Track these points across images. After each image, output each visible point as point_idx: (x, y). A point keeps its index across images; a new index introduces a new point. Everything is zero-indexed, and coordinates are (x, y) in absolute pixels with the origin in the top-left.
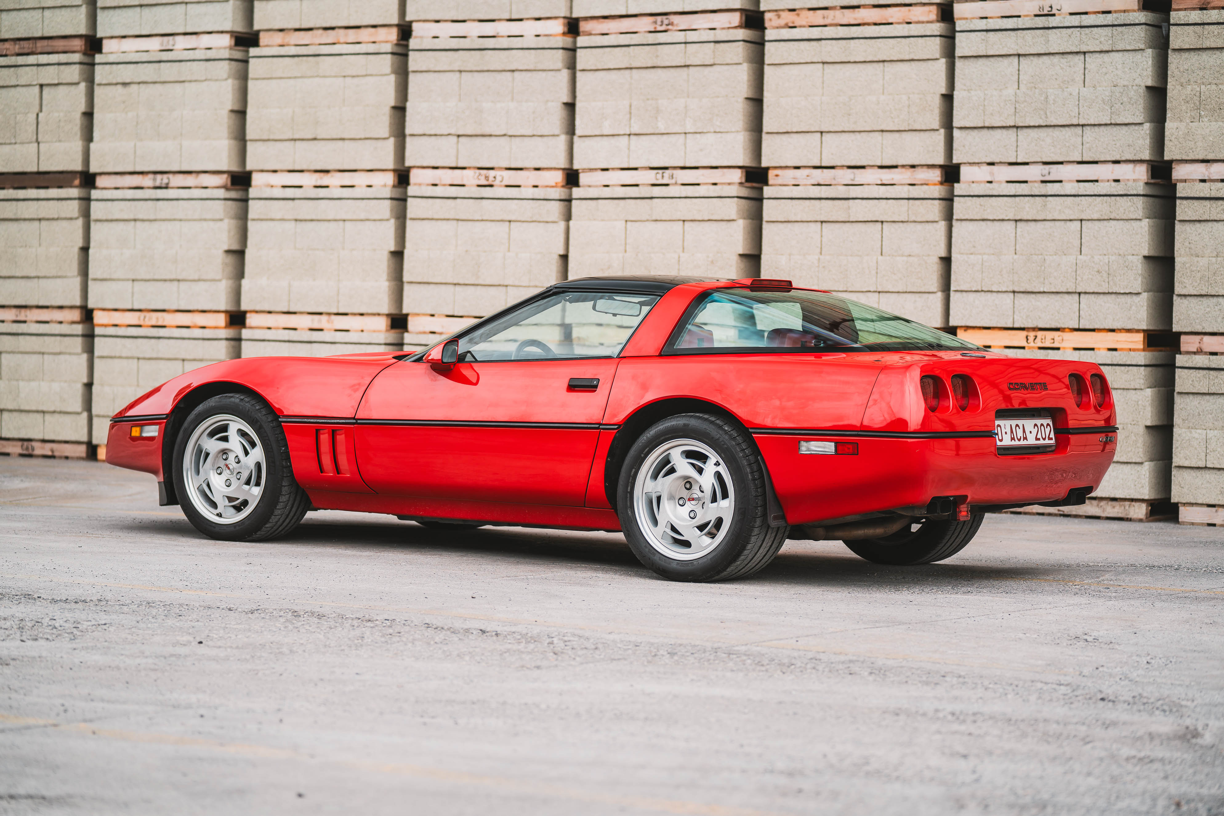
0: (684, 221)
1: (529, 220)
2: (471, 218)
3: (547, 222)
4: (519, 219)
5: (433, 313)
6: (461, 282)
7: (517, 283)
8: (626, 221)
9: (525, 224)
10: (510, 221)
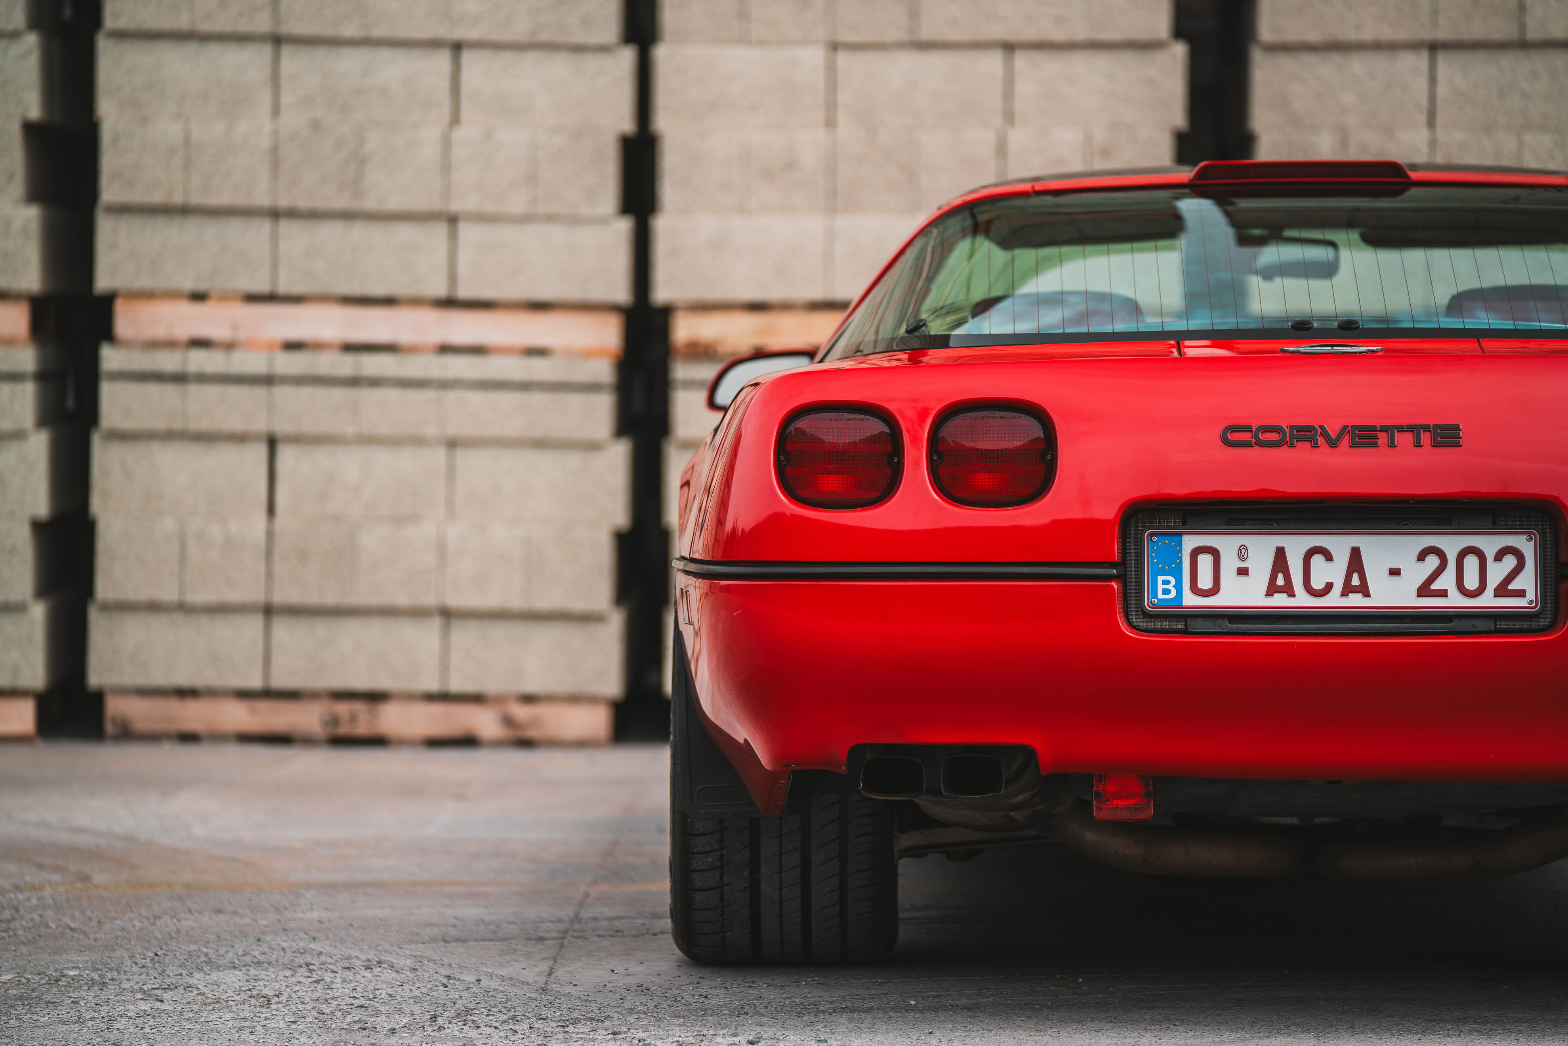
0: (1009, 48)
1: (525, 38)
2: (328, 31)
3: (579, 49)
4: (494, 36)
5: (201, 287)
6: (303, 204)
7: (490, 208)
8: (835, 47)
9: (507, 57)
10: (457, 47)
